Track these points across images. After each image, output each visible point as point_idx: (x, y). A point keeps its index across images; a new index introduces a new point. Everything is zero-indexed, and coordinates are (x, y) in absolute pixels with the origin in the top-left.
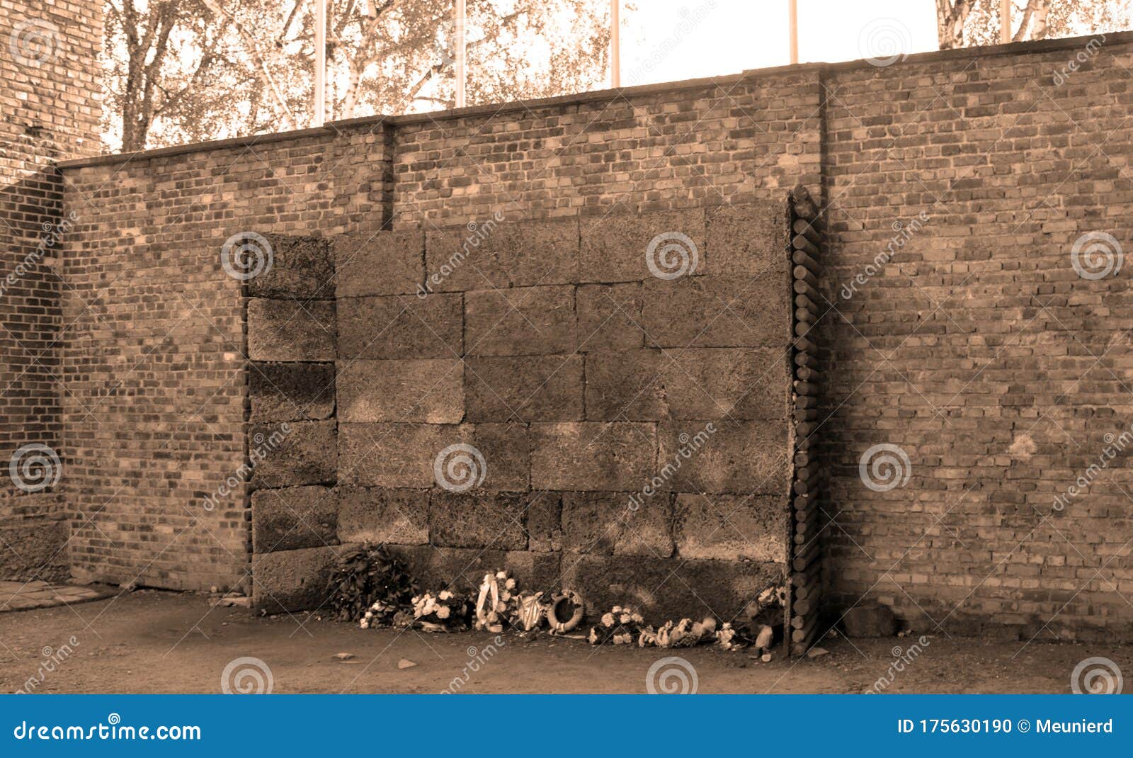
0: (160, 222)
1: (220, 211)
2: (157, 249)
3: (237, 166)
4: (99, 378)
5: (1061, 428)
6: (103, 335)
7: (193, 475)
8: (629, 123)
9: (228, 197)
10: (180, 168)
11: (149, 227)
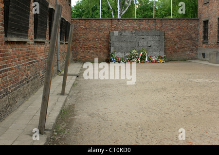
0: (87, 26)
1: (95, 25)
2: (86, 29)
3: (97, 21)
4: (78, 42)
5: (179, 46)
6: (78, 37)
7: (92, 51)
8: (143, 21)
9: (96, 24)
10: (89, 21)
11: (85, 26)
